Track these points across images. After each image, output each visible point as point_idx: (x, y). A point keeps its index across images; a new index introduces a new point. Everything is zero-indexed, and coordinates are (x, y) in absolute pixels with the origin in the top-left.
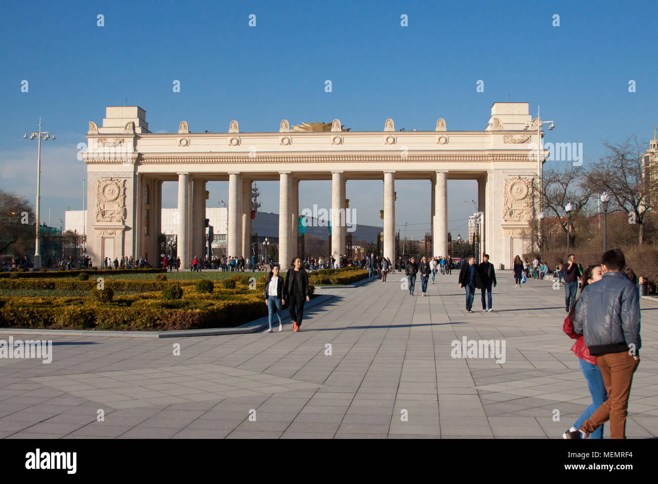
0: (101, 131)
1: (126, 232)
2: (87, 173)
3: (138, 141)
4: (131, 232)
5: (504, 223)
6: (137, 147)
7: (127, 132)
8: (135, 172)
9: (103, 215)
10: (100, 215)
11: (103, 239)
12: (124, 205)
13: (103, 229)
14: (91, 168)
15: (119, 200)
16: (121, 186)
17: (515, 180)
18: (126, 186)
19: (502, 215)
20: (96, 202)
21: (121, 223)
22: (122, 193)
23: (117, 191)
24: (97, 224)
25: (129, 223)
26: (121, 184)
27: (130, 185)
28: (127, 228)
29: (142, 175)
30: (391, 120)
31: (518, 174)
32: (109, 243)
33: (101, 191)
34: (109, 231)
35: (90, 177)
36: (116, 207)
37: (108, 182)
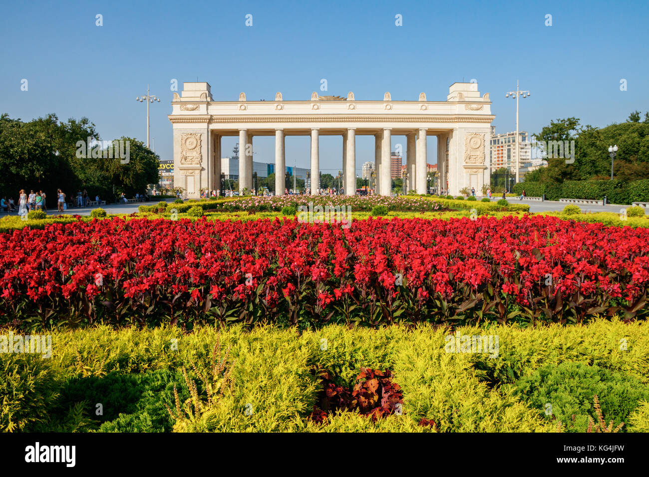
0: (182, 100)
1: (202, 172)
2: (173, 130)
3: (209, 107)
4: (206, 171)
5: (465, 164)
6: (209, 111)
7: (202, 100)
8: (208, 129)
9: (185, 159)
10: (183, 160)
11: (186, 176)
12: (201, 153)
13: (185, 169)
14: (176, 126)
15: (197, 148)
16: (198, 139)
17: (473, 136)
18: (202, 138)
19: (463, 159)
20: (180, 150)
21: (199, 165)
22: (199, 144)
23: (195, 142)
24: (181, 166)
25: (204, 165)
26: (198, 137)
27: (204, 138)
28: (203, 169)
29: (212, 131)
30: (389, 94)
31: (474, 132)
32: (190, 179)
33: (184, 142)
34: (191, 171)
35: (175, 133)
36: (195, 154)
37: (189, 136)
